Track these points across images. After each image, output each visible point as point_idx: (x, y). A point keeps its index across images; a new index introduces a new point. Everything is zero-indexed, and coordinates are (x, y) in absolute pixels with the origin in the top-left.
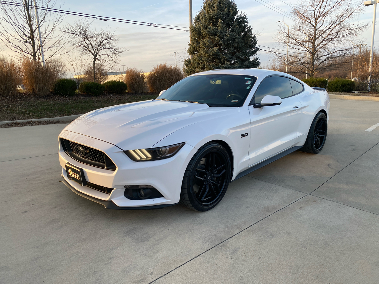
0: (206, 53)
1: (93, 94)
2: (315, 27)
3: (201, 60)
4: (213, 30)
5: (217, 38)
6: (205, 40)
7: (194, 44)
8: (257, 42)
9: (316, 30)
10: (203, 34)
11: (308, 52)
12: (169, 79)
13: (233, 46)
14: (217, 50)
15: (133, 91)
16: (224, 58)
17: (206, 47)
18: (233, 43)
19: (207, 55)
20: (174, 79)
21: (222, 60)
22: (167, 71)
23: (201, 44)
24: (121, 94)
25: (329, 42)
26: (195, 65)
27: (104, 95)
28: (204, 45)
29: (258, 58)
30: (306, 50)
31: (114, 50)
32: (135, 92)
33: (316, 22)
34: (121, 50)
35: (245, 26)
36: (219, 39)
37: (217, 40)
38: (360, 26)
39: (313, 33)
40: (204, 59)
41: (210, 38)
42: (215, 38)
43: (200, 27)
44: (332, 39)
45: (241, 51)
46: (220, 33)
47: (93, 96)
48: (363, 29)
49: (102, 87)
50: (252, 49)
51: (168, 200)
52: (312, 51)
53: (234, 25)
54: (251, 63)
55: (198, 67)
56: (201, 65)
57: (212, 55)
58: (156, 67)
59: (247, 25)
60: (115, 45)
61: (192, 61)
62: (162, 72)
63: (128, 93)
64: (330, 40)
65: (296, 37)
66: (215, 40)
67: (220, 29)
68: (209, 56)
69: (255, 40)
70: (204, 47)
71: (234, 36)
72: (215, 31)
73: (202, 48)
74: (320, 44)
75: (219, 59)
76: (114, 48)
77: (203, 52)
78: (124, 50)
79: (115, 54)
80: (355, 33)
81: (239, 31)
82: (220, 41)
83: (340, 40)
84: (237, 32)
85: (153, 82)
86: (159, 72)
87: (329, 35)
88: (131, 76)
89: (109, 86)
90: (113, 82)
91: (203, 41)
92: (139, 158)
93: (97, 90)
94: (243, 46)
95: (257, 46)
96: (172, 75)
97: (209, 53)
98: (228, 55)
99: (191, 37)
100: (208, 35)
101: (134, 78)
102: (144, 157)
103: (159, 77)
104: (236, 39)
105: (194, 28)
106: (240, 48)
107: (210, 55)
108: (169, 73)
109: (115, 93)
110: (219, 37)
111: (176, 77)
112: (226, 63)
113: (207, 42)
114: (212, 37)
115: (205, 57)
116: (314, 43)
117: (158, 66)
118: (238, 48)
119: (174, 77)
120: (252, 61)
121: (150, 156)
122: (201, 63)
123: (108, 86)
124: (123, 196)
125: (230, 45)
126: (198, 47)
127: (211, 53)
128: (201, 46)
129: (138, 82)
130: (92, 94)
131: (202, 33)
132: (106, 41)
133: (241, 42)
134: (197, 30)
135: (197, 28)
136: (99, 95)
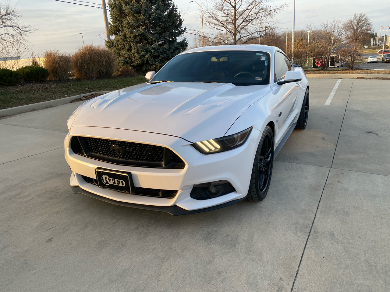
0: (132, 33)
1: (7, 84)
2: (235, 8)
3: (127, 41)
4: (137, 7)
5: (142, 17)
6: (129, 19)
7: (115, 22)
8: (182, 22)
9: (235, 11)
10: (126, 11)
11: (231, 33)
12: (98, 62)
13: (159, 26)
14: (143, 30)
15: (57, 77)
16: (152, 39)
17: (130, 26)
18: (159, 23)
19: (133, 35)
20: (104, 62)
21: (150, 41)
22: (95, 53)
23: (124, 23)
24: (43, 82)
25: (249, 23)
26: (120, 47)
27: (20, 84)
28: (128, 24)
29: (186, 39)
30: (228, 31)
31: (17, 28)
32: (59, 79)
33: (235, 3)
34: (27, 29)
35: (169, 5)
36: (144, 18)
37: (142, 18)
38: (275, 8)
39: (233, 14)
40: (130, 39)
41: (134, 16)
42: (139, 16)
43: (121, 4)
44: (252, 20)
45: (168, 32)
46: (145, 11)
47: (6, 86)
48: (278, 11)
49: (18, 75)
50: (178, 30)
51: (239, 194)
52: (233, 32)
53: (159, 3)
54: (180, 44)
55: (123, 49)
56: (127, 47)
57: (138, 35)
58: (81, 48)
59: (170, 3)
60: (19, 22)
61: (115, 42)
62: (89, 54)
63: (51, 81)
64: (250, 21)
65: (219, 18)
66: (140, 18)
67: (144, 6)
68: (135, 37)
69: (181, 20)
70: (129, 26)
71: (161, 15)
72: (139, 9)
73: (125, 27)
74: (240, 25)
75: (146, 39)
76: (17, 26)
77: (128, 32)
78: (32, 29)
79: (21, 34)
80: (270, 15)
81: (164, 9)
82: (145, 20)
83: (259, 21)
84: (162, 10)
85: (80, 66)
86: (86, 54)
87: (248, 16)
88: (53, 60)
89: (26, 72)
90: (30, 68)
91: (126, 20)
92: (208, 150)
93: (12, 78)
94: (169, 26)
95: (183, 26)
96: (101, 58)
97: (135, 33)
98: (156, 35)
99: (112, 15)
100: (132, 13)
101: (57, 62)
102: (213, 148)
103: (87, 60)
104: (162, 18)
105: (114, 5)
106: (167, 28)
107: (136, 35)
108: (98, 55)
109: (34, 82)
110: (144, 15)
111: (106, 60)
112: (155, 45)
113: (132, 20)
114: (136, 15)
115: (130, 37)
116: (235, 24)
117: (84, 47)
118: (165, 28)
119: (105, 60)
120: (180, 42)
121: (218, 146)
122: (127, 44)
123: (24, 73)
124: (190, 197)
125: (157, 24)
126: (121, 27)
127: (138, 33)
128: (125, 26)
129: (63, 67)
130: (5, 84)
131: (123, 10)
132: (4, 17)
133: (168, 22)
134: (118, 6)
135: (118, 5)
136: (15, 85)
